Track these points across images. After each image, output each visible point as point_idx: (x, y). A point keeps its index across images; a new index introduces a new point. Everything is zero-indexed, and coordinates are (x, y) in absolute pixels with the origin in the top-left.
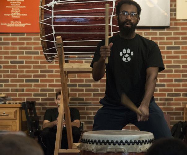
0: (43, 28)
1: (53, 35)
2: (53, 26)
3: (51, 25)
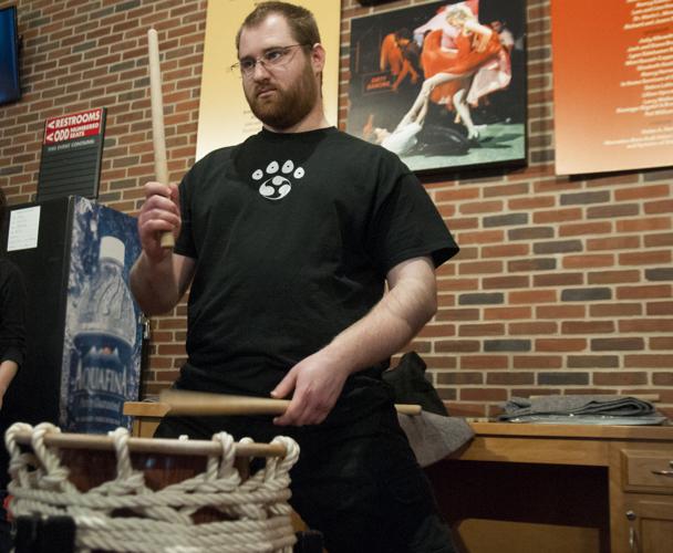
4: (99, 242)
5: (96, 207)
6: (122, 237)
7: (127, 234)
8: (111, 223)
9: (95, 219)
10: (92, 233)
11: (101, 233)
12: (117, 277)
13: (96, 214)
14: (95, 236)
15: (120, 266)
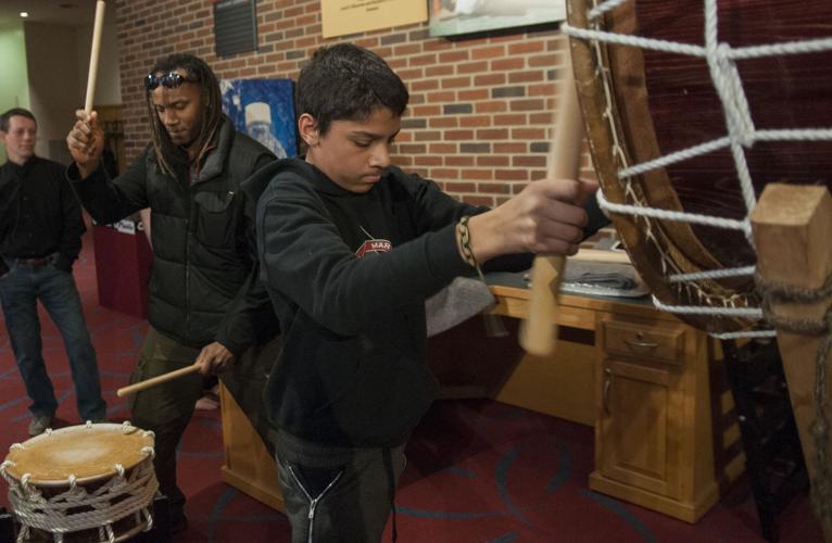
0: (633, 81)
1: (726, 153)
2: (717, 54)
3: (695, 50)
4: (243, 111)
5: (235, 84)
6: (265, 100)
7: (271, 95)
8: (253, 92)
9: (237, 93)
10: (236, 107)
11: (244, 103)
12: (266, 135)
13: (236, 89)
14: (239, 108)
15: (267, 124)
